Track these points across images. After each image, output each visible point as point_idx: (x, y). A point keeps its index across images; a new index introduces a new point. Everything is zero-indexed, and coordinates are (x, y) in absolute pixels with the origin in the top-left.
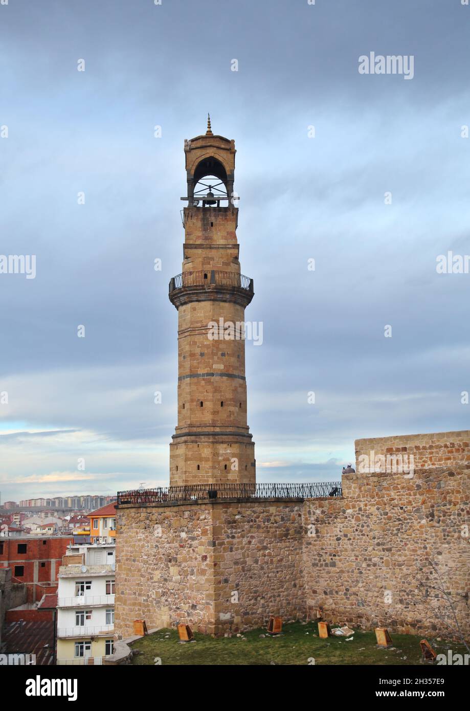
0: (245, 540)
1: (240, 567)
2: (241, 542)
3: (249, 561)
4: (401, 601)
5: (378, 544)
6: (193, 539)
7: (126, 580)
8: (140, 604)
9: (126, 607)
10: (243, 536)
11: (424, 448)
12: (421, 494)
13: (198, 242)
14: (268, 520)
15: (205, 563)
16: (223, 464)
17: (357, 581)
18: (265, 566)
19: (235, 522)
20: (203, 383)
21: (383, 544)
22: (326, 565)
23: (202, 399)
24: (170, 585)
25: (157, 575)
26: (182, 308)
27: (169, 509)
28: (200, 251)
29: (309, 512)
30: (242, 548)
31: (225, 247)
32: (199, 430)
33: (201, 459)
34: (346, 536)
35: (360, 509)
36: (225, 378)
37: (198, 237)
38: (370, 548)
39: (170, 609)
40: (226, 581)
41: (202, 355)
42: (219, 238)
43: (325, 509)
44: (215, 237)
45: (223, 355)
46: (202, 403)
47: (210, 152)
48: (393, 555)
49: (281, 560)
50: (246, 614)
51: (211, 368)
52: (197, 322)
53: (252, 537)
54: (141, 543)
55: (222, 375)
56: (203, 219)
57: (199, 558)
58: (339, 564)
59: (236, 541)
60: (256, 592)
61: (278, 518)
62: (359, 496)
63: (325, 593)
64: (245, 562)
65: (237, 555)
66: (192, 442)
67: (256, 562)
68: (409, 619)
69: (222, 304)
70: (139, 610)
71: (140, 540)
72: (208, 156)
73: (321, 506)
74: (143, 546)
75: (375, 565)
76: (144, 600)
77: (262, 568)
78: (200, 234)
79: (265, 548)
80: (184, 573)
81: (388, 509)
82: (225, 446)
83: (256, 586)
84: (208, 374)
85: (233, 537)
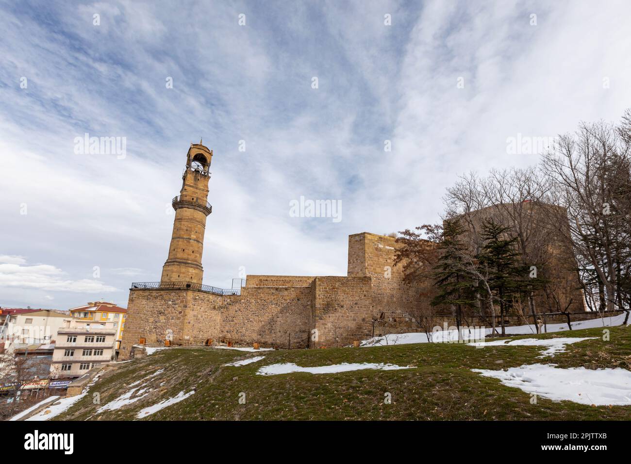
0: (199, 307)
1: (195, 318)
2: (197, 308)
3: (199, 316)
4: (260, 335)
5: (253, 314)
6: (175, 304)
7: (131, 322)
8: (139, 333)
9: (130, 334)
10: (198, 306)
11: (275, 281)
12: (273, 296)
13: (192, 185)
14: (208, 301)
15: (181, 315)
16: (190, 276)
17: (242, 327)
18: (205, 319)
19: (196, 299)
20: (186, 242)
21: (255, 314)
22: (229, 321)
23: (184, 248)
24: (158, 324)
25: (151, 320)
26: (179, 210)
27: (163, 291)
28: (191, 188)
29: (224, 300)
30: (197, 310)
31: (203, 190)
32: (181, 261)
33: (181, 273)
34: (239, 310)
35: (247, 300)
36: (196, 242)
37: (192, 183)
38: (250, 315)
39: (157, 335)
40: (189, 323)
41: (187, 230)
42: (201, 185)
43: (232, 299)
44: (199, 185)
45: (196, 232)
46: (184, 250)
47: (202, 152)
48: (259, 318)
49: (211, 318)
50: (195, 337)
51: (190, 236)
52: (186, 216)
53: (202, 307)
54: (144, 306)
55: (194, 240)
56: (195, 177)
57: (178, 312)
58: (235, 320)
59: (195, 307)
60: (200, 329)
61: (212, 301)
62: (247, 295)
63: (227, 332)
64: (198, 316)
65: (195, 313)
66: (177, 265)
67: (202, 317)
68: (263, 341)
69: (199, 212)
70: (138, 335)
71: (143, 304)
72: (200, 153)
73: (230, 298)
74: (144, 307)
75: (251, 321)
76: (142, 331)
77: (204, 320)
78: (193, 182)
79: (206, 312)
80: (168, 319)
81: (259, 301)
82: (192, 269)
83: (201, 327)
84: (188, 239)
85: (194, 305)
